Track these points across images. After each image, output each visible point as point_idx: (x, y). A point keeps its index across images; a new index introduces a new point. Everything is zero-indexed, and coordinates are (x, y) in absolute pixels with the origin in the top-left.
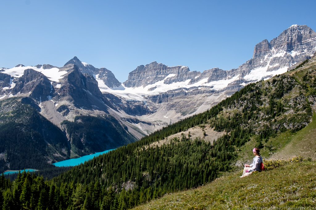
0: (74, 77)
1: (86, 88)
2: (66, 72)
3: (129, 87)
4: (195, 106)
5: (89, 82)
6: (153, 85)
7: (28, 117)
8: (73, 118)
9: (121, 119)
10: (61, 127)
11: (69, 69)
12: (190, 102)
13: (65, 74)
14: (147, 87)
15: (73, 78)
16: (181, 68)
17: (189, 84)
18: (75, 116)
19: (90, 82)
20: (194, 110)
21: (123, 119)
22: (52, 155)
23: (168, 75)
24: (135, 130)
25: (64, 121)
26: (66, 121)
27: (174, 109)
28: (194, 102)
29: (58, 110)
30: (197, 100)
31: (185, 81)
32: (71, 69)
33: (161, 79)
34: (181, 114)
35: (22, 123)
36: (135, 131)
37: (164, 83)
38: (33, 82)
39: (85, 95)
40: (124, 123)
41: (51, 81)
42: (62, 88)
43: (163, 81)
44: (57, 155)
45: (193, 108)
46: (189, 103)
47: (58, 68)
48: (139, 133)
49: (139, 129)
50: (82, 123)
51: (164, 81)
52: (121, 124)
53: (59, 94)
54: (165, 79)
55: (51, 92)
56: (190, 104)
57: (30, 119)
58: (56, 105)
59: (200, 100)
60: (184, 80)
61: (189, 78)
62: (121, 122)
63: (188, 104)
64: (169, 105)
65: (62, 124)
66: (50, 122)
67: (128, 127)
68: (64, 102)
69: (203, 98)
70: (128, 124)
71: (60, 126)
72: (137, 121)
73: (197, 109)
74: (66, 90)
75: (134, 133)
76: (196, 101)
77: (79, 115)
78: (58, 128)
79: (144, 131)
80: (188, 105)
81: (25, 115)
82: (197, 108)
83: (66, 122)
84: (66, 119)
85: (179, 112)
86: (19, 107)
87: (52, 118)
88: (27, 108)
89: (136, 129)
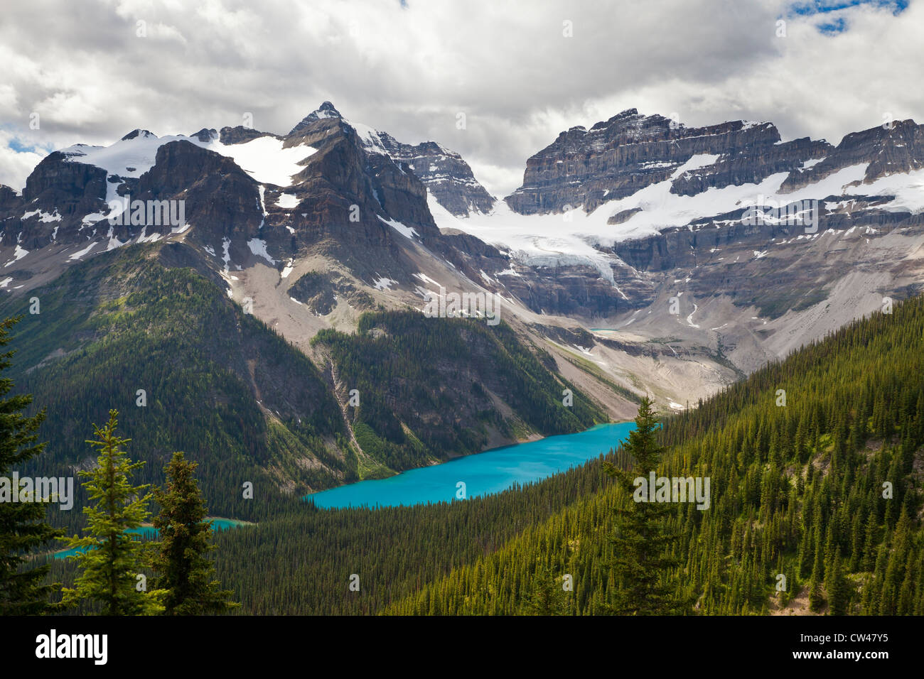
0: (344, 165)
1: (386, 211)
2: (313, 151)
3: (528, 213)
4: (820, 279)
5: (392, 185)
6: (627, 203)
7: (192, 317)
8: (354, 321)
9: (528, 330)
10: (314, 353)
11: (320, 138)
12: (791, 261)
13: (310, 158)
14: (601, 209)
15: (342, 169)
16: (743, 128)
17: (780, 192)
18: (357, 314)
19: (399, 187)
20: (817, 293)
21: (532, 329)
22: (294, 464)
23: (685, 158)
24: (587, 371)
25: (322, 333)
26: (328, 331)
27: (724, 291)
28: (813, 261)
29: (294, 292)
30: (826, 255)
31: (760, 181)
32: (331, 138)
33: (661, 175)
34: (757, 313)
35: (172, 339)
36: (588, 377)
37: (673, 191)
38: (195, 189)
39: (387, 234)
40: (540, 345)
41: (260, 184)
42: (302, 207)
43: (668, 184)
44: (311, 463)
45: (811, 286)
46: (792, 266)
47: (279, 138)
48: (602, 386)
49: (597, 368)
50: (389, 341)
51: (671, 185)
52: (530, 348)
53: (292, 231)
54: (675, 176)
55: (263, 223)
56: (797, 269)
57: (200, 321)
58: (286, 272)
59: (838, 252)
60: (755, 178)
61: (778, 169)
62: (531, 341)
63: (787, 269)
64: (701, 275)
65: (314, 344)
66: (274, 333)
67: (559, 360)
68: (315, 263)
69: (853, 246)
70: (557, 350)
71: (308, 352)
72: (586, 340)
73: (830, 289)
74: (321, 215)
75: (583, 386)
76: (820, 257)
77: (374, 312)
78: (302, 356)
79: (621, 376)
80: (786, 274)
81: (181, 308)
82: (828, 285)
83: (329, 339)
84: (324, 324)
85: (748, 305)
86: (155, 279)
87: (274, 321)
88: (185, 281)
89: (587, 368)
